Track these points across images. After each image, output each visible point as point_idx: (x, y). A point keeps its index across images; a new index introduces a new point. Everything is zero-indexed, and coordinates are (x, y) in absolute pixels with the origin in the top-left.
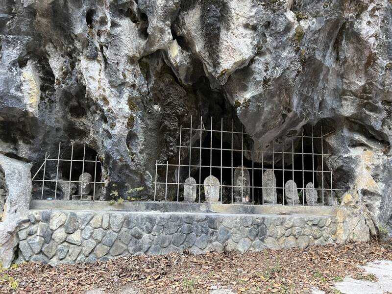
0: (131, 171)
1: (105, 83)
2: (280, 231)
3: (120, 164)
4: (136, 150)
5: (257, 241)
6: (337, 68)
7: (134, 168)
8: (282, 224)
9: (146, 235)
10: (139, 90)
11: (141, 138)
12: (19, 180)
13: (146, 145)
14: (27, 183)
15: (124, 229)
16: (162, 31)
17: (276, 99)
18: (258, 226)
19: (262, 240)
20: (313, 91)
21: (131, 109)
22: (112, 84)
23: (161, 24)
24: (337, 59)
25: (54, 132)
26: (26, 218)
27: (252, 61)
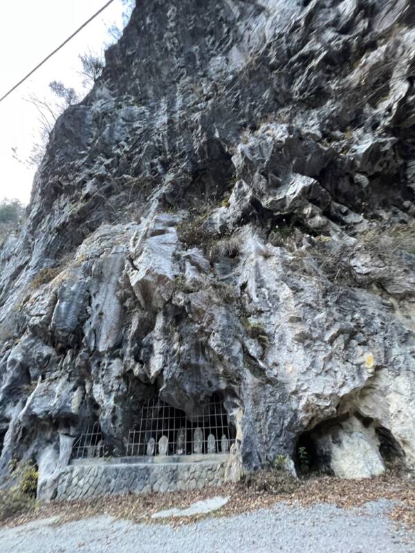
0: (115, 438)
1: (102, 393)
2: (186, 475)
3: (108, 435)
4: (117, 425)
5: (172, 483)
6: (209, 364)
7: (115, 436)
8: (188, 469)
9: (113, 481)
10: (122, 391)
11: (120, 418)
12: (65, 449)
13: (123, 421)
14: (70, 450)
15: (103, 477)
16: (129, 361)
17: (176, 388)
18: (174, 472)
19: (175, 483)
20: (200, 378)
21: (115, 402)
22: (105, 393)
23: (129, 359)
24: (206, 360)
25: (87, 419)
26: (63, 471)
27: (162, 370)
